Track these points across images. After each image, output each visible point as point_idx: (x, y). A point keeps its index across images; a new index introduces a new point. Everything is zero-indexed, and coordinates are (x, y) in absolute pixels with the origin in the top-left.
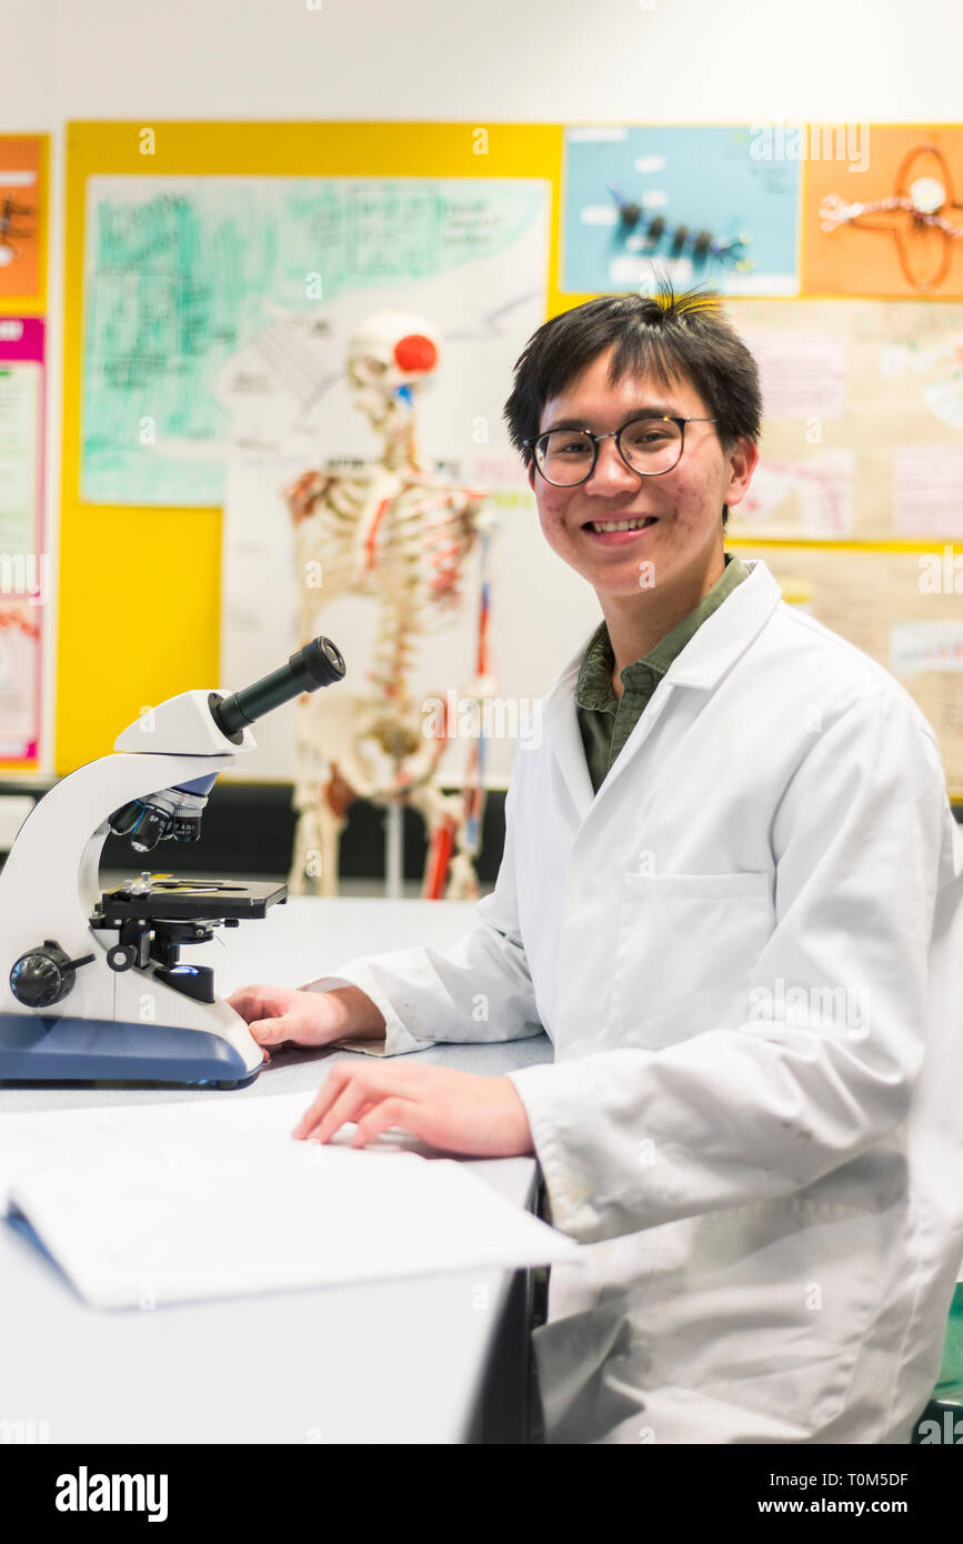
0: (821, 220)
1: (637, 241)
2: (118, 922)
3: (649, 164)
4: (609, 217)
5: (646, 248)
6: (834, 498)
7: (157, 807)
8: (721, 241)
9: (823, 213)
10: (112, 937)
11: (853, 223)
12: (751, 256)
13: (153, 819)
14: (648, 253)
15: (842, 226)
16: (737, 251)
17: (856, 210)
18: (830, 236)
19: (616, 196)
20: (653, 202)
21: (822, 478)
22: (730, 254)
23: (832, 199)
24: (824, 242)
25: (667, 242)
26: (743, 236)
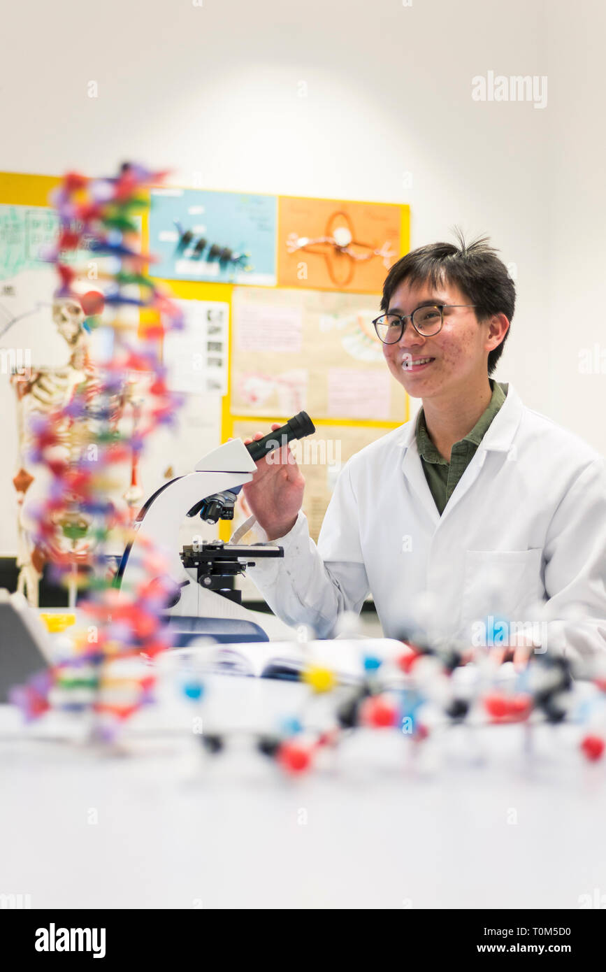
0: (287, 247)
1: (189, 251)
2: (197, 564)
3: (196, 210)
4: (174, 238)
5: (194, 255)
6: (297, 395)
7: (219, 501)
8: (235, 255)
9: (288, 243)
10: (194, 571)
11: (304, 249)
12: (251, 264)
13: (218, 507)
14: (195, 258)
15: (299, 250)
16: (243, 260)
17: (303, 242)
18: (292, 255)
19: (178, 227)
20: (199, 231)
21: (291, 385)
22: (241, 262)
23: (293, 236)
24: (290, 258)
25: (206, 252)
26: (248, 252)
